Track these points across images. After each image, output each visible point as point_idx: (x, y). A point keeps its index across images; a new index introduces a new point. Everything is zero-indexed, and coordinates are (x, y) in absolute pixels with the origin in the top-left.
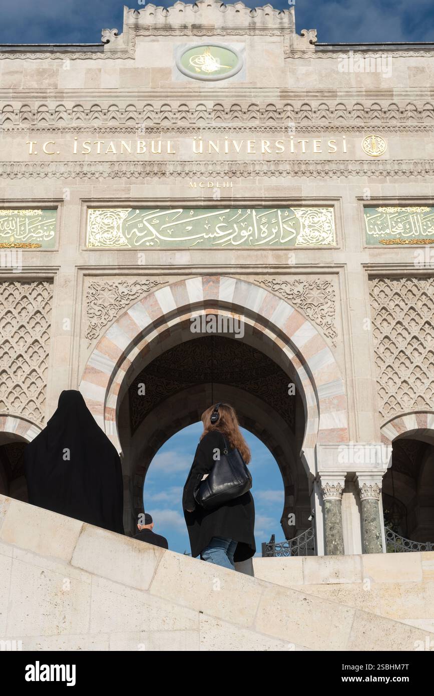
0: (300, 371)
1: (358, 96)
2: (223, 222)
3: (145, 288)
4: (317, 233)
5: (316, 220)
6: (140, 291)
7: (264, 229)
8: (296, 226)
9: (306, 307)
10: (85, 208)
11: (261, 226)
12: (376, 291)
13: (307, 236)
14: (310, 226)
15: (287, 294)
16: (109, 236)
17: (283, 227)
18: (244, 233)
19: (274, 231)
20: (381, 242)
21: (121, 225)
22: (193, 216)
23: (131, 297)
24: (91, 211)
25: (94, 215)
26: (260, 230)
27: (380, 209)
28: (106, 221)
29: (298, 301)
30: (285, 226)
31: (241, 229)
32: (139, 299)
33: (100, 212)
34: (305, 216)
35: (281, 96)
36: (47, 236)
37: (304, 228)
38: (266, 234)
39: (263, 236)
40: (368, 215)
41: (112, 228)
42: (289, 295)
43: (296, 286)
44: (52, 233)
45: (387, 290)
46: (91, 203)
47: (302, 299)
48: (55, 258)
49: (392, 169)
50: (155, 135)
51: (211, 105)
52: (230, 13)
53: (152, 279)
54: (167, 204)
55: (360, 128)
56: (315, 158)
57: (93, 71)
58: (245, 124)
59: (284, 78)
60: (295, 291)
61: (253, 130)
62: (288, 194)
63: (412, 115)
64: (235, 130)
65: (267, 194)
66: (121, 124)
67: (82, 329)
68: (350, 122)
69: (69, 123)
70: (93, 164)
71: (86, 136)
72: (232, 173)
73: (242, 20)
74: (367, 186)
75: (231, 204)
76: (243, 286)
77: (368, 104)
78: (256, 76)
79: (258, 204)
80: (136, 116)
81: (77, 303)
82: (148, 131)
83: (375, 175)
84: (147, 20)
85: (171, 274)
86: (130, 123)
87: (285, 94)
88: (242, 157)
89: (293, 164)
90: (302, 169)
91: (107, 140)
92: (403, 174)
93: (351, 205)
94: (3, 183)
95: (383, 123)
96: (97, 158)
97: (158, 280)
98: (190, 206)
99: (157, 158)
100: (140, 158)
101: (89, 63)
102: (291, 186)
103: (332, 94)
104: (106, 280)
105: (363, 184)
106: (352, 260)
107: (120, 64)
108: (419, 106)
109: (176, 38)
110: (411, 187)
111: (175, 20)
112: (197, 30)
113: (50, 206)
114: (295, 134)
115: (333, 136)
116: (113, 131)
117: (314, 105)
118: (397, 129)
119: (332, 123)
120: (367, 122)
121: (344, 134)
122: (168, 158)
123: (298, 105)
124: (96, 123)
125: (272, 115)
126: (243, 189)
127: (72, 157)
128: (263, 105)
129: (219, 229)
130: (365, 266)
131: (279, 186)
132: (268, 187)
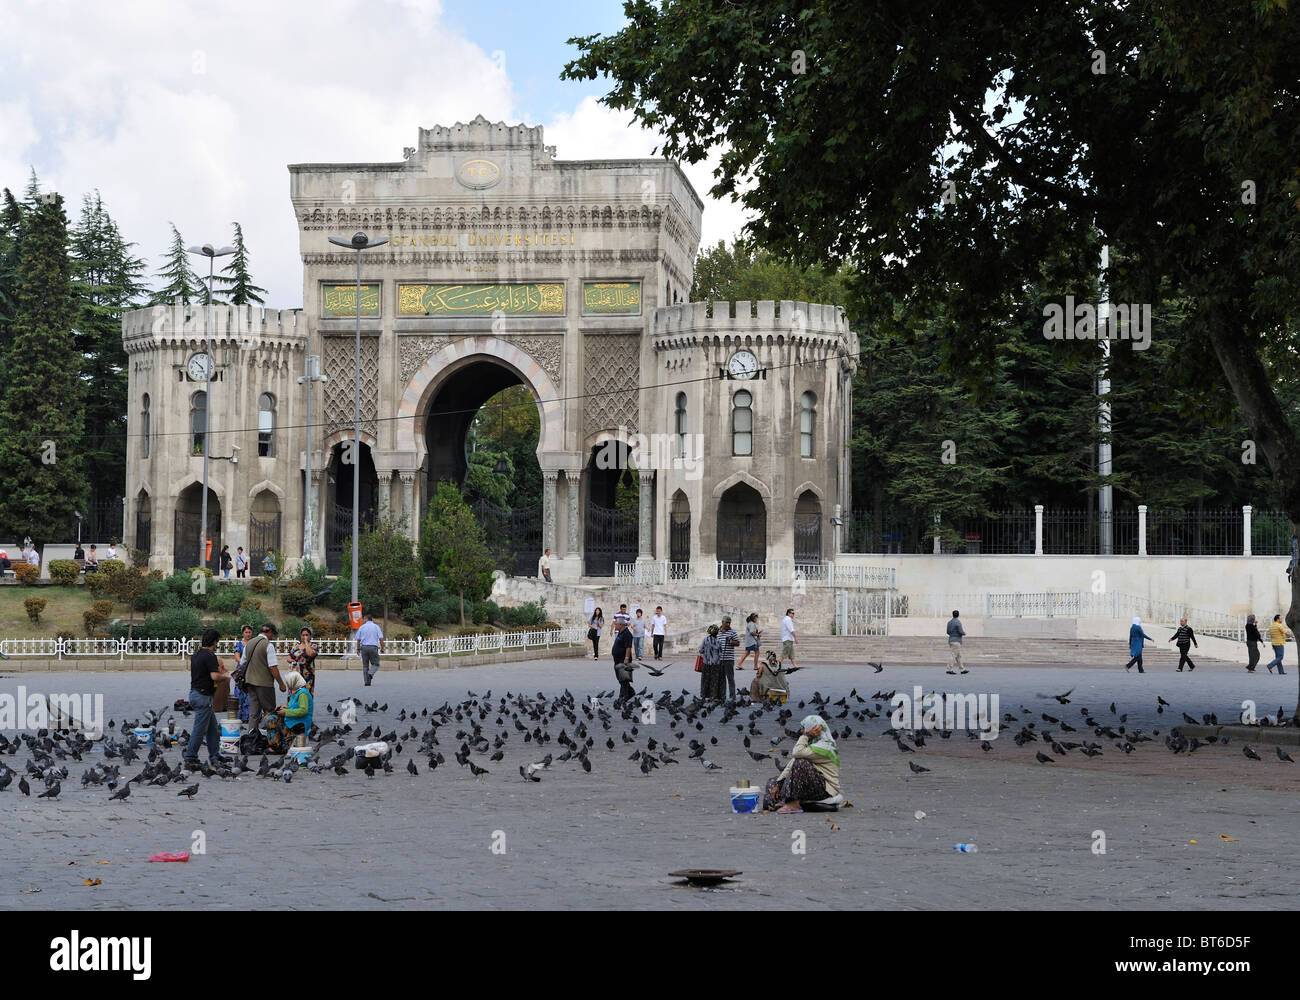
1: (584, 200)
2: (489, 296)
3: (437, 345)
4: (551, 305)
5: (552, 294)
6: (435, 348)
7: (517, 301)
8: (538, 299)
9: (541, 359)
10: (397, 286)
11: (515, 299)
12: (590, 345)
13: (545, 307)
14: (547, 299)
15: (530, 350)
16: (413, 307)
18: (504, 304)
19: (524, 303)
20: (595, 311)
21: (422, 298)
22: (470, 291)
23: (429, 352)
24: (401, 287)
25: (404, 291)
26: (514, 302)
27: (596, 286)
28: (411, 295)
29: (536, 355)
30: (531, 299)
31: (501, 301)
32: (434, 353)
33: (407, 289)
34: (544, 292)
35: (529, 201)
36: (373, 307)
37: (543, 300)
38: (517, 305)
40: (587, 291)
41: (416, 300)
43: (536, 345)
44: (377, 304)
45: (597, 345)
46: (402, 283)
47: (539, 353)
48: (379, 323)
49: (603, 257)
50: (443, 231)
51: (480, 209)
52: (495, 131)
53: (442, 339)
54: (452, 283)
55: (584, 225)
56: (552, 248)
57: (398, 181)
58: (504, 222)
59: (532, 186)
60: (535, 348)
61: (510, 227)
62: (533, 276)
63: (621, 215)
64: (498, 226)
65: (519, 276)
66: (419, 223)
67: (398, 375)
68: (577, 221)
69: (384, 222)
70: (401, 254)
71: (396, 232)
72: (495, 260)
73: (503, 138)
74: (587, 269)
75: (496, 283)
76: (501, 343)
77: (590, 207)
78: (512, 185)
79: (512, 283)
80: (430, 217)
81: (394, 357)
82: (438, 227)
83: (594, 260)
84: (435, 139)
85: (455, 336)
86: (425, 222)
87: (532, 200)
88: (502, 248)
89: (537, 253)
90: (543, 257)
91: (409, 234)
92: (612, 259)
93: (575, 284)
94: (342, 268)
95: (600, 221)
96: (404, 249)
97: (446, 339)
98: (467, 284)
99: (444, 249)
100: (433, 249)
101: (395, 175)
102: (535, 270)
103: (564, 200)
104: (412, 339)
105: (584, 268)
106: (573, 326)
107: (417, 175)
108: (626, 208)
109: (456, 153)
110: (617, 270)
111: (455, 139)
112: (471, 147)
113: (376, 284)
114: (539, 230)
115: (565, 231)
116: (414, 227)
117: (552, 208)
118: (610, 225)
119: (565, 221)
120: (590, 221)
121: (573, 229)
122: (452, 249)
123: (541, 208)
124: (402, 222)
125: (524, 215)
126: (503, 272)
127: (386, 249)
128: (516, 208)
129: (487, 301)
130: (582, 331)
131: (528, 270)
132: (520, 271)
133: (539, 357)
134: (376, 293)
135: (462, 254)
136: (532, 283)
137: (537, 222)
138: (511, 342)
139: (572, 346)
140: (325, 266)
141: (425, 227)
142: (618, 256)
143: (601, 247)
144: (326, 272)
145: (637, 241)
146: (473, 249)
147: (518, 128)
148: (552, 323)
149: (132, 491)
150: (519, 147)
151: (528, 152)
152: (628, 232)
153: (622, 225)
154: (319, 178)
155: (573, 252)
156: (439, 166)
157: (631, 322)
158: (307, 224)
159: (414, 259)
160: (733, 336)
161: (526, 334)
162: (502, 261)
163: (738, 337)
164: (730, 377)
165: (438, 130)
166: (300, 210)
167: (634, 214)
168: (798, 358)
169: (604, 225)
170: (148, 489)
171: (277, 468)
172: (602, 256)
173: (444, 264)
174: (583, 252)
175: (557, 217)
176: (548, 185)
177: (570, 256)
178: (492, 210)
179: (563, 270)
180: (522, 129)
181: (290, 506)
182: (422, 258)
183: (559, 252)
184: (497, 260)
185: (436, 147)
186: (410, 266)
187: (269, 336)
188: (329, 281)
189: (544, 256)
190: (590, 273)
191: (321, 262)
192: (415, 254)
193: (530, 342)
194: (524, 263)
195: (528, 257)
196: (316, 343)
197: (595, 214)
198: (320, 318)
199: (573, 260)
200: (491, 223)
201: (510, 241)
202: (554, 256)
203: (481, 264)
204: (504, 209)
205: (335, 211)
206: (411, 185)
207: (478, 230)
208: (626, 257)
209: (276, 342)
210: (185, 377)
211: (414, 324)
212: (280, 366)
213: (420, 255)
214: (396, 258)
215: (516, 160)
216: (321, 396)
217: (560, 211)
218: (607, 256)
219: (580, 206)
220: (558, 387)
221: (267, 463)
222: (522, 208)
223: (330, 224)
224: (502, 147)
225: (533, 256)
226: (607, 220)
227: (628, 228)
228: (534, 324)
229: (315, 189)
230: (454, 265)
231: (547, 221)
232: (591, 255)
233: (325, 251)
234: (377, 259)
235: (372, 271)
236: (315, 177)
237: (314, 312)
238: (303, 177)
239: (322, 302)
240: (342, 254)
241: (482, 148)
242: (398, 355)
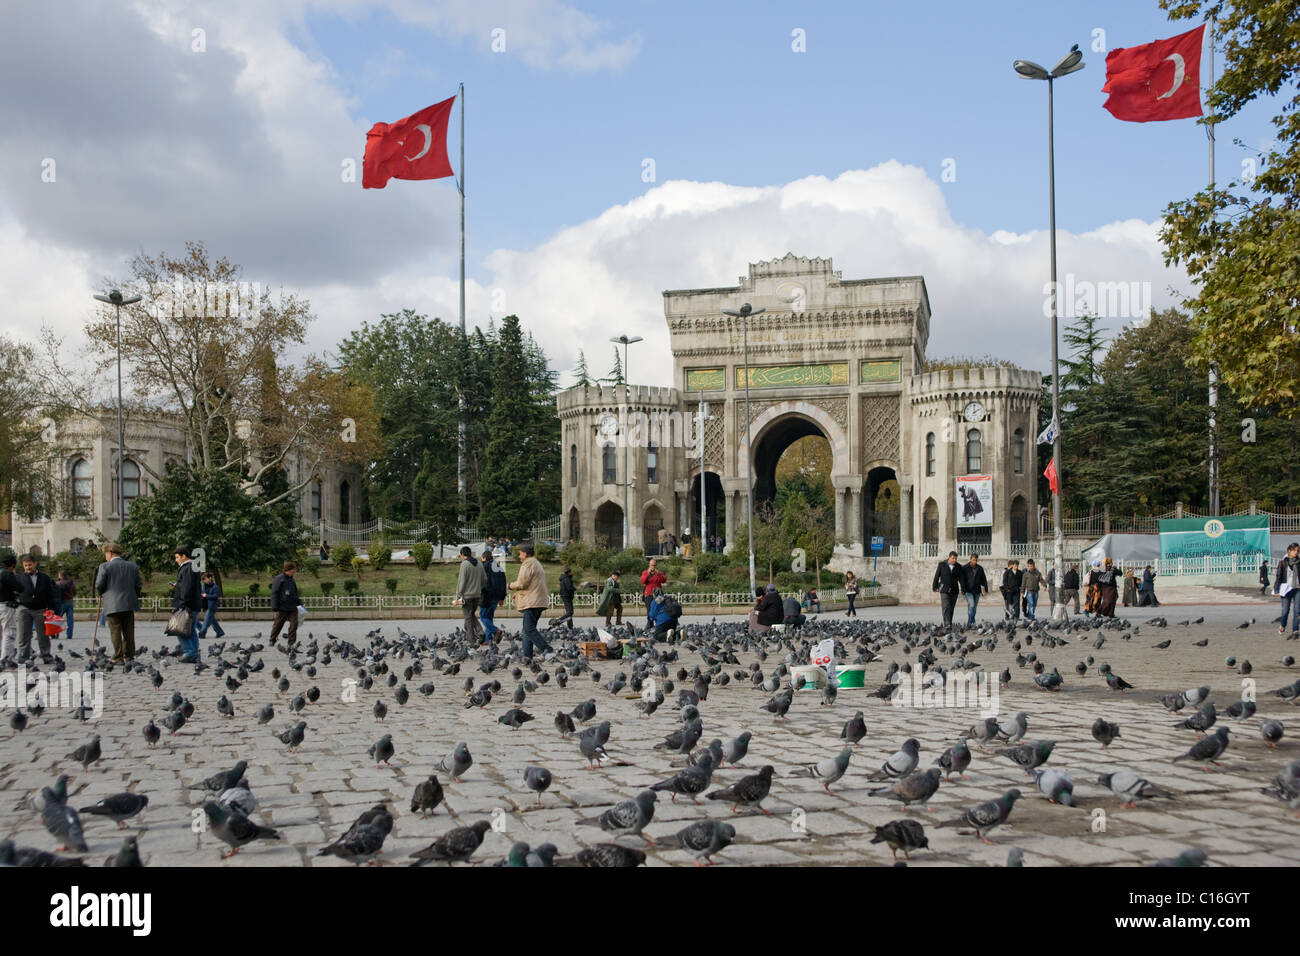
1: (861, 307)
2: (797, 374)
3: (763, 407)
4: (839, 378)
5: (840, 370)
6: (762, 409)
7: (816, 376)
8: (830, 374)
9: (833, 414)
12: (864, 405)
13: (835, 379)
14: (836, 374)
16: (747, 382)
17: (825, 375)
18: (807, 378)
19: (820, 377)
20: (869, 381)
21: (752, 376)
22: (784, 371)
23: (758, 412)
24: (738, 370)
25: (740, 372)
26: (814, 377)
27: (869, 364)
28: (745, 375)
29: (830, 411)
31: (805, 376)
32: (761, 412)
33: (743, 371)
34: (834, 369)
35: (823, 309)
36: (720, 384)
37: (833, 375)
39: (815, 380)
40: (863, 368)
43: (830, 404)
44: (722, 382)
45: (868, 403)
46: (739, 367)
47: (832, 410)
48: (724, 394)
49: (874, 344)
50: (766, 332)
51: (790, 315)
52: (800, 262)
53: (766, 403)
54: (773, 366)
55: (861, 323)
56: (839, 340)
57: (735, 299)
58: (807, 324)
59: (825, 298)
61: (811, 326)
62: (827, 359)
63: (886, 315)
64: (802, 327)
65: (817, 359)
66: (749, 327)
67: (737, 428)
68: (856, 321)
69: (726, 327)
70: (738, 347)
71: (734, 333)
72: (801, 349)
73: (806, 267)
74: (862, 353)
75: (801, 364)
76: (806, 404)
77: (864, 311)
78: (812, 299)
79: (813, 364)
80: (756, 322)
81: (734, 416)
82: (762, 329)
83: (867, 347)
84: (760, 270)
85: (775, 400)
86: (754, 326)
87: (826, 309)
88: (806, 341)
89: (829, 343)
90: (833, 346)
91: (744, 335)
93: (854, 364)
94: (699, 358)
95: (872, 320)
96: (740, 344)
97: (769, 403)
98: (782, 366)
99: (767, 343)
100: (760, 344)
101: (733, 296)
102: (828, 354)
103: (848, 307)
106: (854, 391)
107: (748, 294)
108: (889, 310)
109: (774, 279)
110: (884, 353)
111: (773, 269)
112: (784, 274)
113: (721, 368)
114: (831, 328)
115: (848, 328)
117: (839, 312)
118: (879, 323)
119: (848, 321)
120: (865, 320)
121: (854, 326)
122: (772, 343)
123: (831, 313)
125: (819, 318)
126: (806, 357)
127: (728, 345)
128: (815, 315)
129: (795, 376)
130: (860, 394)
131: (823, 355)
132: (818, 356)
133: (832, 412)
134: (721, 374)
135: (779, 346)
136: (826, 364)
137: (829, 323)
138: (813, 404)
139: (853, 405)
140: (688, 358)
141: (754, 329)
142: (885, 343)
143: (873, 338)
144: (688, 361)
145: (898, 332)
146: (786, 342)
147: (816, 260)
148: (840, 390)
149: (566, 508)
150: (817, 272)
151: (823, 276)
152: (891, 326)
153: (887, 323)
154: (683, 299)
155: (853, 342)
156: (763, 288)
157: (894, 388)
158: (677, 330)
159: (747, 350)
160: (967, 392)
161: (822, 398)
162: (806, 349)
163: (971, 394)
164: (965, 420)
165: (761, 264)
166: (670, 321)
167: (894, 314)
168: (1012, 406)
169: (875, 323)
170: (577, 506)
171: (659, 491)
173: (767, 353)
175: (842, 319)
176: (837, 297)
177: (852, 344)
178: (798, 316)
179: (847, 354)
180: (818, 260)
181: (668, 515)
182: (752, 350)
183: (844, 342)
185: (760, 275)
186: (744, 356)
187: (653, 404)
188: (690, 367)
190: (866, 355)
191: (685, 355)
192: (747, 347)
193: (825, 403)
194: (820, 351)
195: (824, 346)
197: (868, 315)
198: (684, 393)
199: (854, 347)
200: (798, 324)
201: (811, 336)
202: (841, 345)
203: (792, 352)
204: (806, 315)
205: (694, 321)
207: (789, 330)
208: (890, 343)
209: (658, 408)
211: (747, 394)
213: (750, 348)
214: (735, 351)
215: (815, 281)
217: (845, 315)
218: (877, 343)
219: (858, 310)
220: (845, 432)
221: (653, 488)
222: (818, 314)
223: (691, 330)
224: (805, 273)
225: (827, 345)
226: (877, 319)
227: (891, 324)
228: (829, 391)
229: (681, 306)
230: (774, 353)
231: (836, 322)
232: (866, 343)
233: (688, 348)
234: (722, 352)
235: (719, 360)
236: (680, 299)
237: (681, 389)
238: (672, 299)
239: (686, 381)
240: (698, 350)
241: (791, 274)
242: (737, 415)
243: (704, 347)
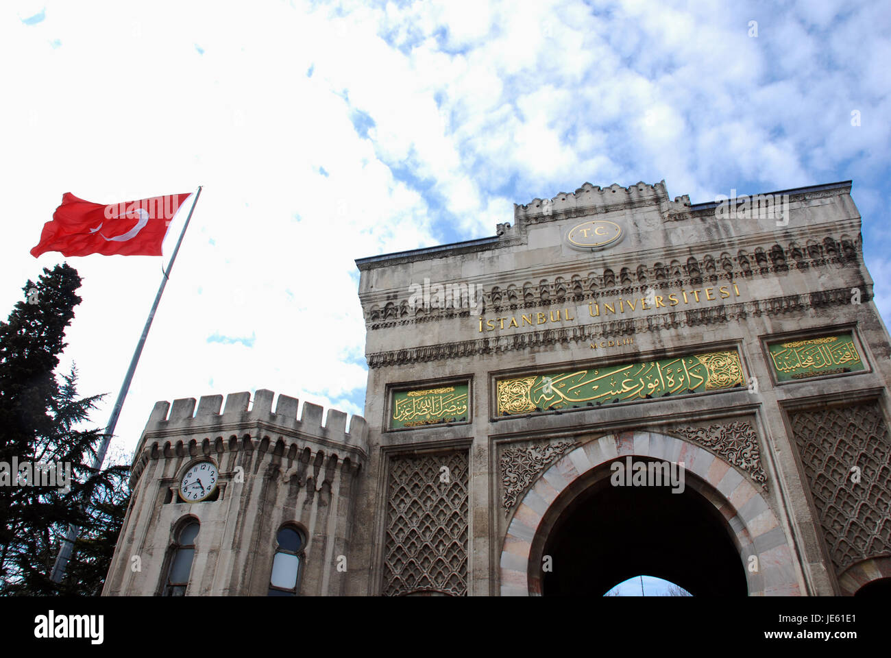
0: (732, 523)
1: (741, 243)
2: (628, 378)
3: (558, 451)
4: (725, 377)
5: (721, 363)
6: (554, 455)
7: (670, 380)
8: (703, 372)
9: (727, 452)
10: (493, 380)
11: (667, 377)
12: (799, 428)
13: (715, 381)
14: (716, 371)
15: (705, 441)
16: (518, 404)
17: (690, 375)
18: (651, 386)
19: (681, 380)
20: (793, 377)
21: (529, 392)
22: (597, 376)
23: (545, 462)
24: (499, 381)
25: (504, 387)
26: (666, 381)
27: (786, 345)
28: (514, 390)
29: (718, 447)
30: (691, 374)
31: (647, 382)
32: (553, 462)
33: (508, 383)
34: (709, 361)
35: (666, 255)
36: (459, 411)
37: (711, 373)
38: (672, 385)
39: (670, 386)
40: (774, 352)
41: (521, 396)
42: (707, 442)
43: (713, 433)
44: (465, 407)
45: (811, 426)
46: (500, 376)
47: (722, 444)
48: (468, 430)
49: (789, 305)
50: (554, 307)
51: (601, 272)
52: (608, 194)
53: (564, 441)
54: (573, 367)
55: (748, 273)
56: (709, 305)
57: (491, 259)
58: (636, 284)
60: (713, 437)
61: (644, 288)
62: (689, 343)
63: (796, 253)
64: (628, 291)
65: (669, 345)
66: (519, 301)
67: (499, 500)
68: (737, 268)
70: (498, 339)
72: (630, 331)
73: (621, 197)
74: (767, 324)
75: (634, 359)
76: (658, 438)
77: (751, 250)
78: (640, 241)
79: (660, 356)
80: (533, 291)
81: (491, 474)
82: (546, 303)
83: (772, 312)
84: (534, 211)
85: (583, 434)
86: (529, 299)
87: (670, 252)
88: (638, 314)
89: (689, 313)
90: (697, 318)
91: (509, 316)
92: (800, 308)
93: (754, 346)
94: (418, 367)
95: (770, 264)
96: (501, 333)
97: (570, 441)
98: (593, 366)
99: (557, 326)
100: (541, 328)
101: (488, 254)
102: (689, 335)
103: (715, 246)
104: (519, 446)
105: (763, 323)
106: (768, 398)
107: (515, 249)
108: (802, 243)
109: (564, 223)
110: (811, 320)
111: (560, 208)
113: (461, 382)
114: (688, 288)
115: (723, 282)
116: (514, 307)
117: (699, 257)
118: (785, 268)
119: (720, 271)
120: (754, 266)
121: (734, 280)
122: (567, 324)
123: (683, 260)
124: (498, 303)
125: (660, 272)
126: (644, 343)
127: (478, 335)
128: (650, 265)
129: (625, 384)
130: (782, 403)
131: (679, 337)
132: (668, 339)
133: (722, 451)
134: (464, 394)
135: (582, 328)
136: (689, 353)
137: (682, 278)
138: (674, 435)
139: (773, 427)
140: (396, 367)
141: (529, 305)
142: (808, 301)
143: (780, 294)
144: (396, 374)
145: (831, 279)
146: (598, 320)
147: (636, 186)
148: (733, 399)
150: (641, 203)
151: (654, 208)
152: (814, 272)
153: (802, 266)
154: (393, 272)
155: (741, 305)
156: (542, 237)
157: (860, 381)
158: (377, 322)
159: (515, 344)
161: (694, 420)
162: (640, 329)
165: (537, 203)
166: (369, 306)
167: (814, 250)
169: (777, 269)
172: (784, 304)
173: (558, 345)
174: (756, 303)
175: (708, 269)
176: (689, 234)
177: (738, 310)
178: (617, 270)
179: (732, 330)
180: (641, 186)
182: (527, 340)
183: (721, 307)
184: (633, 330)
185: (536, 218)
186: (509, 353)
187: (305, 439)
188: (400, 384)
189: (699, 316)
190: (773, 328)
191: (391, 363)
192: (516, 336)
193: (703, 431)
194: (672, 330)
195: (677, 319)
196: (377, 465)
197: (760, 257)
198: (384, 431)
199: (743, 315)
200: (618, 287)
201: (648, 304)
202: (715, 314)
203: (611, 338)
204: (633, 268)
206: (506, 260)
207: (600, 299)
208: (821, 301)
209: (315, 449)
210: (174, 498)
211: (518, 425)
212: (319, 486)
213: (523, 337)
214: (491, 345)
215: (639, 217)
216: (380, 539)
217: (712, 260)
218: (792, 303)
219: (737, 250)
220: (768, 492)
222: (657, 264)
223: (406, 318)
224: (620, 207)
225: (684, 318)
226: (779, 262)
227: (811, 269)
228: (707, 404)
229: (389, 281)
230: (573, 344)
231: (695, 275)
232: (769, 306)
233: (397, 348)
234: (466, 350)
235: (458, 367)
236: (389, 270)
237: (376, 422)
238: (375, 273)
239: (389, 411)
240: (418, 350)
241: (594, 211)
242: (498, 470)
243: (429, 343)
